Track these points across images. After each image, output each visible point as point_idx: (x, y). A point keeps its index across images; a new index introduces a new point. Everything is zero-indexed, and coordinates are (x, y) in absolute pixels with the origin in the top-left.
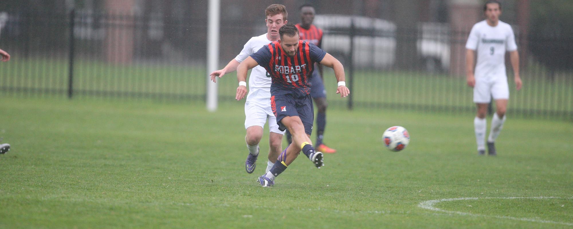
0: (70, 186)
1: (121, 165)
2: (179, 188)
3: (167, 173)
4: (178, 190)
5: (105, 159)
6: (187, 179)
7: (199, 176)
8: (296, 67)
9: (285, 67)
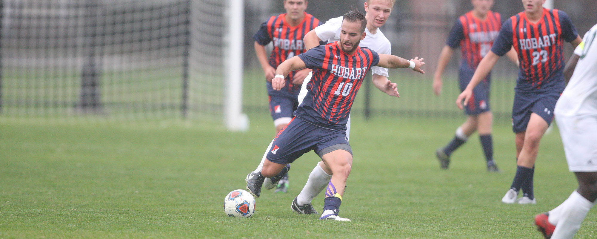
0: (366, 231)
1: (431, 203)
2: (504, 232)
3: (488, 212)
4: (502, 234)
5: (411, 195)
6: (513, 220)
7: (529, 216)
8: (358, 69)
9: (346, 68)
